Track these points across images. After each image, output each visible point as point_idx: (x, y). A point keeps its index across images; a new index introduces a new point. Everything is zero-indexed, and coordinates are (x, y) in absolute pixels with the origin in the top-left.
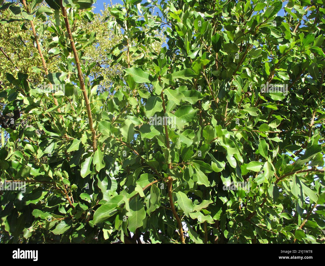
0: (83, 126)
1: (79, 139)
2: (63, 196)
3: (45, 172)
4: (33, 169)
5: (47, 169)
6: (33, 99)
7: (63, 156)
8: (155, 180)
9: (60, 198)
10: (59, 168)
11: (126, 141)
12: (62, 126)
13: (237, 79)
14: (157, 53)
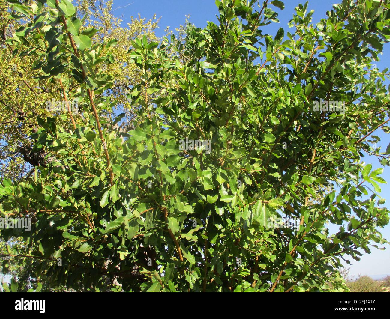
0: (102, 166)
1: (99, 176)
2: (86, 222)
3: (72, 203)
4: (61, 200)
5: (73, 201)
6: (61, 140)
7: (86, 189)
8: (151, 208)
9: (84, 224)
10: (83, 200)
11: (133, 179)
12: (86, 166)
13: (222, 129)
14: (176, 89)
